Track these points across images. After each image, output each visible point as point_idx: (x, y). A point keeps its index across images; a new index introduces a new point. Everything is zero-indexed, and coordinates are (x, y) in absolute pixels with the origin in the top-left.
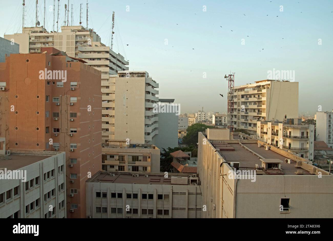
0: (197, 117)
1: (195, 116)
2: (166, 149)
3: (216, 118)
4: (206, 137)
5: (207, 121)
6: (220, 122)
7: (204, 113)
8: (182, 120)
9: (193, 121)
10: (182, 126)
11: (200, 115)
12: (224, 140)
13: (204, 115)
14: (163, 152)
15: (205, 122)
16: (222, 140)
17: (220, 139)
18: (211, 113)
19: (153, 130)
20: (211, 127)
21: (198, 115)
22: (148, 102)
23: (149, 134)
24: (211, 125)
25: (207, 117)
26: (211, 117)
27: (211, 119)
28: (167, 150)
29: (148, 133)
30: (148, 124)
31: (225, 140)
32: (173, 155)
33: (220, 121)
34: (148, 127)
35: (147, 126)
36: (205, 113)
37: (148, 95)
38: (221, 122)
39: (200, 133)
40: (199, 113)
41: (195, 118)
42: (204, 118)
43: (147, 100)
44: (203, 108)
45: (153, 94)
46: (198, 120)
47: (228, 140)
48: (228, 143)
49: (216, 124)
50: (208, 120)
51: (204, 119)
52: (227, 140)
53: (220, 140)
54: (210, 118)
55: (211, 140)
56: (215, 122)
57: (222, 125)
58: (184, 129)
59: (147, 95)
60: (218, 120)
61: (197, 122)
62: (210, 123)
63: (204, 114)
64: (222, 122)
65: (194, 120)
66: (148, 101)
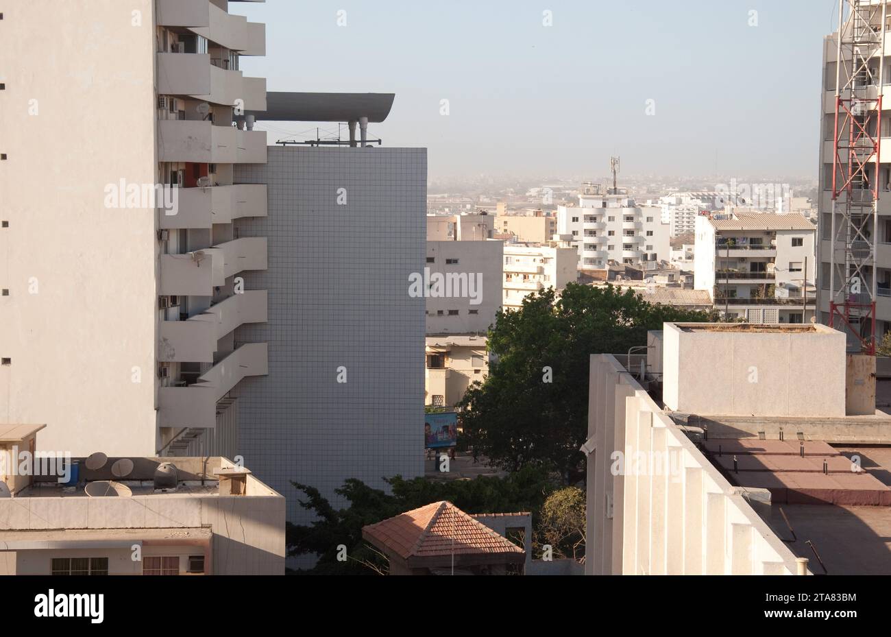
0: (568, 239)
1: (553, 232)
2: (327, 494)
3: (724, 240)
4: (656, 392)
5: (652, 266)
6: (754, 277)
7: (625, 202)
8: (456, 261)
9: (541, 271)
10: (454, 313)
11: (592, 219)
12: (798, 422)
13: (629, 218)
14: (310, 518)
15: (635, 275)
16: (785, 421)
17: (769, 414)
18: (679, 202)
19: (221, 342)
20: (688, 318)
21: (575, 219)
22: (183, 116)
23: (189, 375)
24: (683, 298)
25: (650, 233)
26: (684, 239)
27: (682, 253)
28: (341, 504)
29: (184, 366)
30: (185, 298)
31: (813, 422)
32: (388, 544)
33: (758, 268)
34: (184, 317)
35: (174, 311)
36: (631, 205)
37: (182, 57)
38: (763, 277)
39: (602, 366)
40: (588, 207)
41: (554, 245)
42: (627, 247)
43: (173, 97)
44: (615, 162)
45: (222, 56)
46: (579, 258)
47: (833, 422)
48: (834, 445)
49: (726, 295)
50: (654, 257)
51: (628, 254)
52: (822, 422)
53: (766, 420)
54: (676, 245)
55: (693, 420)
56: (719, 276)
57: (773, 302)
58: (472, 334)
59: (169, 56)
60: (742, 260)
61: (573, 279)
62: (676, 285)
63: (628, 211)
64: (773, 277)
65: (544, 261)
66: (180, 106)
